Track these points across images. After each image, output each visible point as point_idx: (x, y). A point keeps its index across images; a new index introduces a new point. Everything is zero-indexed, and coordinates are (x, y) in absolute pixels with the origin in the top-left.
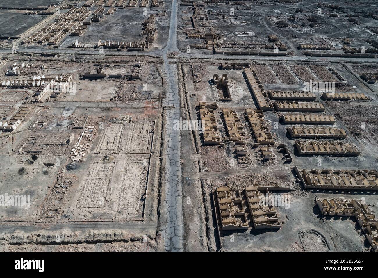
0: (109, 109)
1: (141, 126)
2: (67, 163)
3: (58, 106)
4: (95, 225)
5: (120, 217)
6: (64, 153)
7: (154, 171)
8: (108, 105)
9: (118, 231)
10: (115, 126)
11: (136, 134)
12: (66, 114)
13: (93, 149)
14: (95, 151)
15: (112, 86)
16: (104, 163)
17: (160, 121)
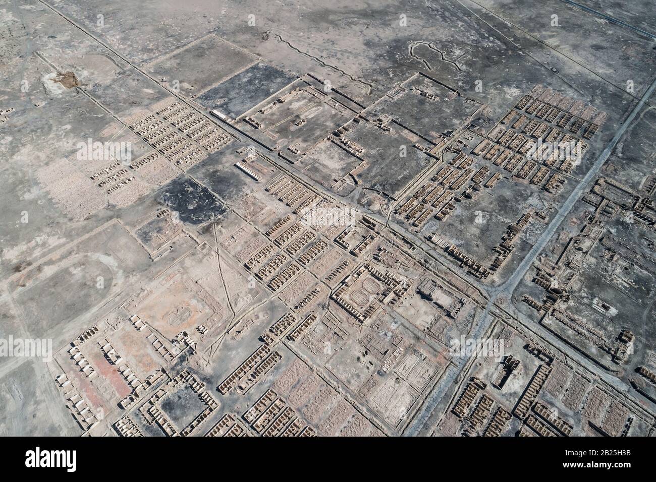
0: (418, 338)
1: (429, 368)
2: (379, 369)
3: (392, 314)
4: (376, 416)
5: (387, 420)
6: (380, 361)
7: (415, 408)
8: (420, 334)
9: (383, 427)
10: (414, 357)
11: (422, 373)
12: (393, 326)
13: (394, 368)
14: (395, 370)
15: (431, 314)
16: (395, 382)
17: (441, 373)
